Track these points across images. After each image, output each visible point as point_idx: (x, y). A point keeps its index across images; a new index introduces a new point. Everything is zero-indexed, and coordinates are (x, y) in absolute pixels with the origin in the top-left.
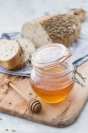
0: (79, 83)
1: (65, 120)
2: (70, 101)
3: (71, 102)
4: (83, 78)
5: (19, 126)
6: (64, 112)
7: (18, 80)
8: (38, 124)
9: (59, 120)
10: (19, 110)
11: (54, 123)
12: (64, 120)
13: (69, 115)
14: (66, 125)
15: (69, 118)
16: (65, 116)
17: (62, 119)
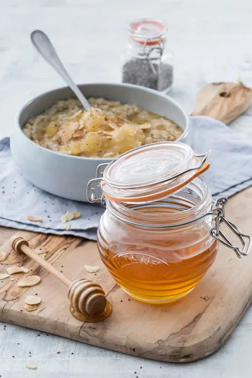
0: (229, 245)
1: (190, 343)
2: (205, 299)
3: (209, 301)
4: (239, 235)
5: (66, 359)
6: (190, 324)
7: (65, 249)
8: (119, 355)
9: (175, 344)
10: (68, 320)
11: (161, 351)
12: (187, 345)
13: (203, 332)
14: (195, 358)
15: (202, 339)
16: (192, 333)
17: (185, 341)
